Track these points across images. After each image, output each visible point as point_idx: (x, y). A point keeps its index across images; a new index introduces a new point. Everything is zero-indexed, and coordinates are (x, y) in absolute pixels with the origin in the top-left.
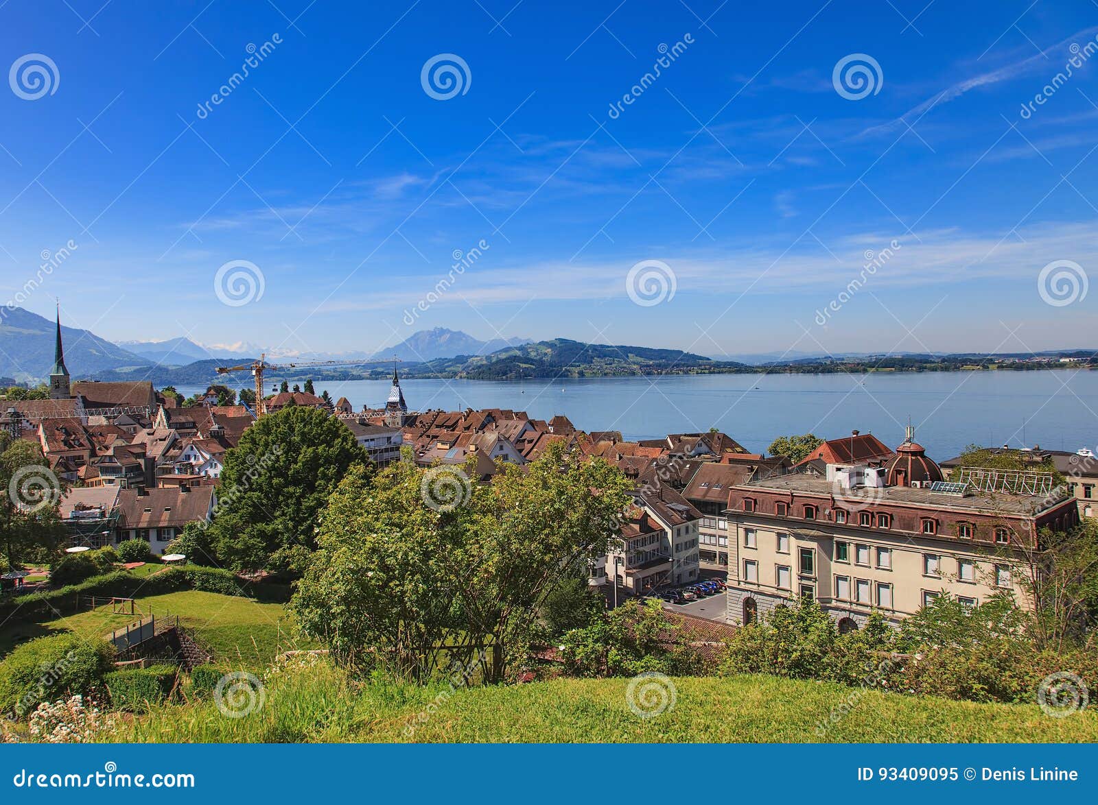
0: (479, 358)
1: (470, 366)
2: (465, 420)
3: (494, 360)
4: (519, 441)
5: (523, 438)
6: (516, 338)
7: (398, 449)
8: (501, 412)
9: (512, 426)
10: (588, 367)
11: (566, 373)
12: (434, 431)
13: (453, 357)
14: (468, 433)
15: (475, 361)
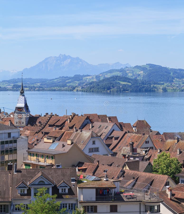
0: (91, 77)
1: (84, 83)
2: (70, 122)
3: (102, 78)
4: (108, 138)
5: (111, 136)
6: (118, 63)
7: (15, 141)
8: (99, 116)
9: (104, 127)
10: (169, 84)
11: (154, 89)
12: (47, 129)
13: (73, 76)
14: (71, 131)
15: (88, 79)
